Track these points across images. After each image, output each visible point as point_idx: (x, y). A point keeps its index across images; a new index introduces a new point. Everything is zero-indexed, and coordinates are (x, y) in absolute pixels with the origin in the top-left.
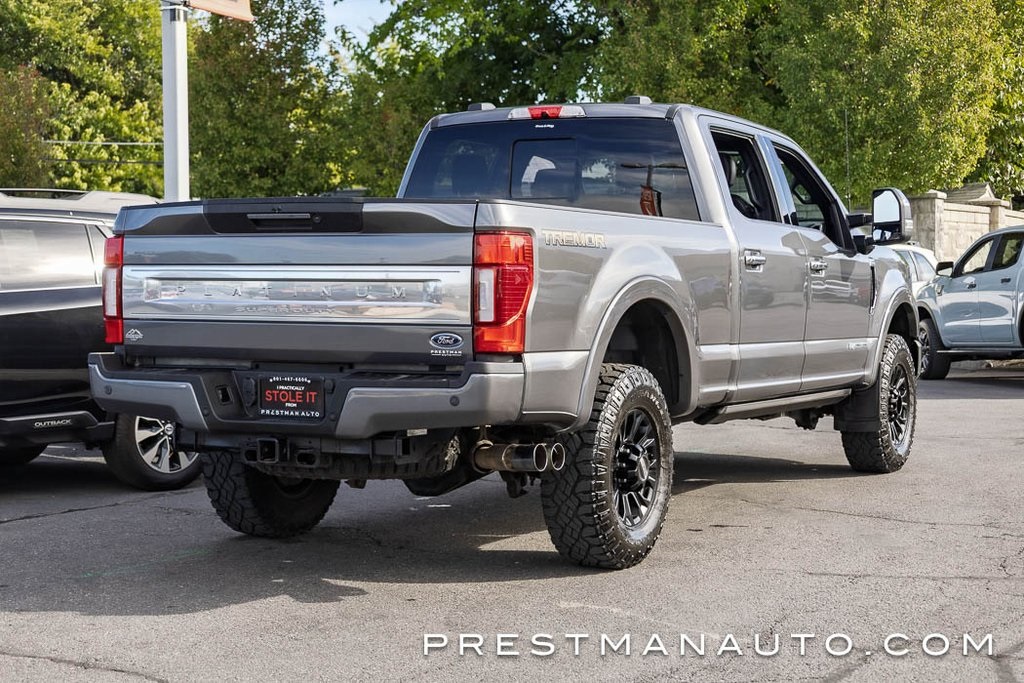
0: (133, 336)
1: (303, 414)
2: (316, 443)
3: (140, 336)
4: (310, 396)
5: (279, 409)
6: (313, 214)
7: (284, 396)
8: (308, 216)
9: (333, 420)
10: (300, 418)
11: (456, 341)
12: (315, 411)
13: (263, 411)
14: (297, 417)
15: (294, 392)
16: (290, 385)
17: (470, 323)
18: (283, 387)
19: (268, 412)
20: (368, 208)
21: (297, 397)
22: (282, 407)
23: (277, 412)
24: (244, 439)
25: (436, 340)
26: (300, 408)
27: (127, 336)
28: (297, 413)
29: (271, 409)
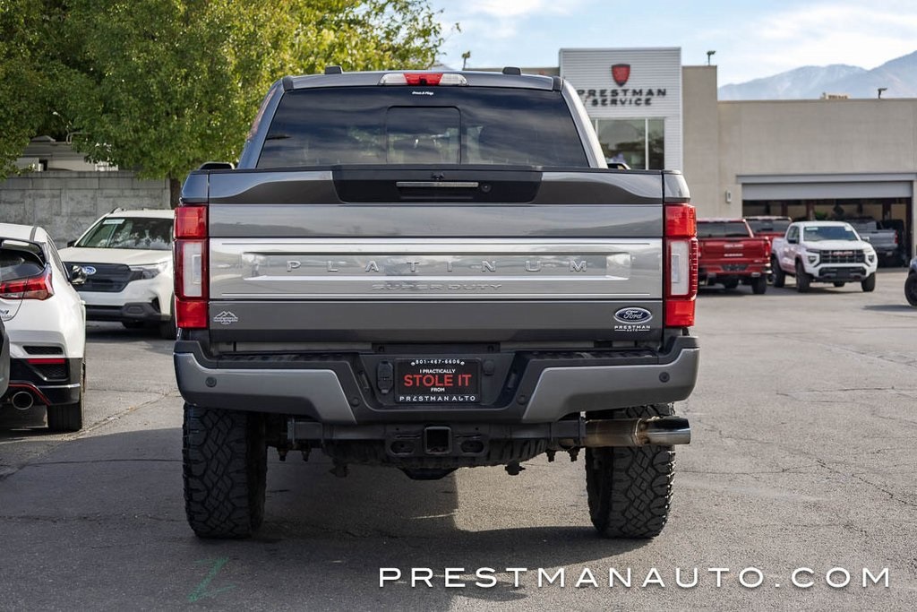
0: (223, 319)
1: (454, 398)
2: (484, 429)
3: (235, 319)
4: (463, 379)
5: (424, 394)
6: (481, 183)
7: (429, 380)
8: (476, 184)
9: (522, 404)
10: (450, 403)
11: (645, 315)
12: (470, 394)
13: (402, 398)
14: (446, 402)
15: (441, 376)
16: (438, 368)
17: (661, 297)
18: (427, 371)
19: (408, 398)
20: (547, 176)
21: (446, 380)
22: (427, 391)
23: (421, 399)
24: (391, 429)
25: (621, 316)
26: (448, 391)
27: (216, 319)
28: (446, 398)
29: (411, 394)
